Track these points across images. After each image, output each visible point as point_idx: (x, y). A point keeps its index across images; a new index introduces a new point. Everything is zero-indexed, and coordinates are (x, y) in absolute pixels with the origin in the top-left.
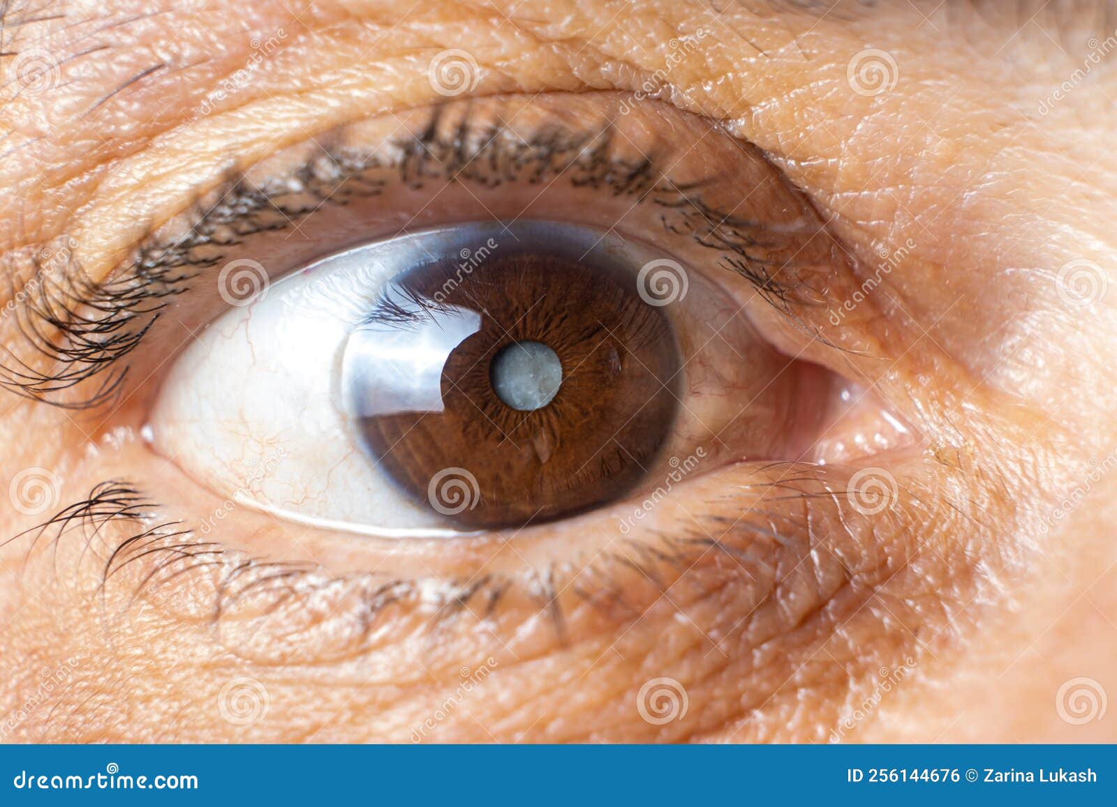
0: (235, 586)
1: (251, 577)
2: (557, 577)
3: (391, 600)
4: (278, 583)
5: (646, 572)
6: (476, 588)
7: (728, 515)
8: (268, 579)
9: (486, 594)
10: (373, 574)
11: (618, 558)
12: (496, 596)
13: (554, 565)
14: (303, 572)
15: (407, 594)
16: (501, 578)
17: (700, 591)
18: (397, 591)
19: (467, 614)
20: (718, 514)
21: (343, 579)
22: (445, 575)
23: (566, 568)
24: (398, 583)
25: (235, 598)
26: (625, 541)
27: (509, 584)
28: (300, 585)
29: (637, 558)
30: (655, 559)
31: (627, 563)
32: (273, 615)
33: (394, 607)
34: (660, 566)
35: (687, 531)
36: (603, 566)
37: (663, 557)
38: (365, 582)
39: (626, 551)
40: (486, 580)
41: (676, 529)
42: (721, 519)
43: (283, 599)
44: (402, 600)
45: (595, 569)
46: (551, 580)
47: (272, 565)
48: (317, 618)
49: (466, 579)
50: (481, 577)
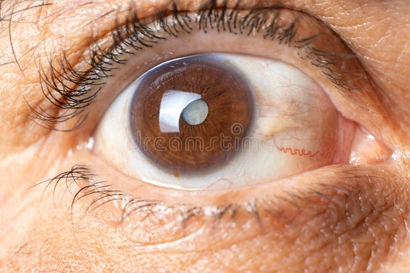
0: (129, 210)
1: (135, 206)
2: (258, 205)
3: (193, 215)
4: (145, 208)
5: (293, 204)
6: (226, 209)
7: (326, 183)
8: (141, 207)
9: (230, 212)
10: (184, 205)
11: (281, 198)
12: (235, 212)
13: (256, 200)
14: (156, 204)
15: (199, 212)
16: (236, 205)
17: (315, 213)
18: (195, 211)
19: (223, 220)
20: (321, 182)
21: (172, 207)
22: (214, 204)
23: (261, 201)
24: (195, 208)
25: (128, 215)
26: (284, 192)
27: (240, 207)
28: (155, 209)
29: (289, 198)
30: (296, 198)
31: (285, 200)
32: (144, 222)
33: (193, 218)
34: (299, 201)
35: (309, 189)
36: (276, 200)
37: (299, 198)
38: (182, 208)
39: (285, 195)
40: (230, 206)
41: (305, 188)
42: (323, 185)
43: (148, 215)
44: (197, 215)
45: (273, 202)
46: (256, 205)
47: (143, 201)
48: (161, 223)
49: (222, 206)
50: (228, 205)
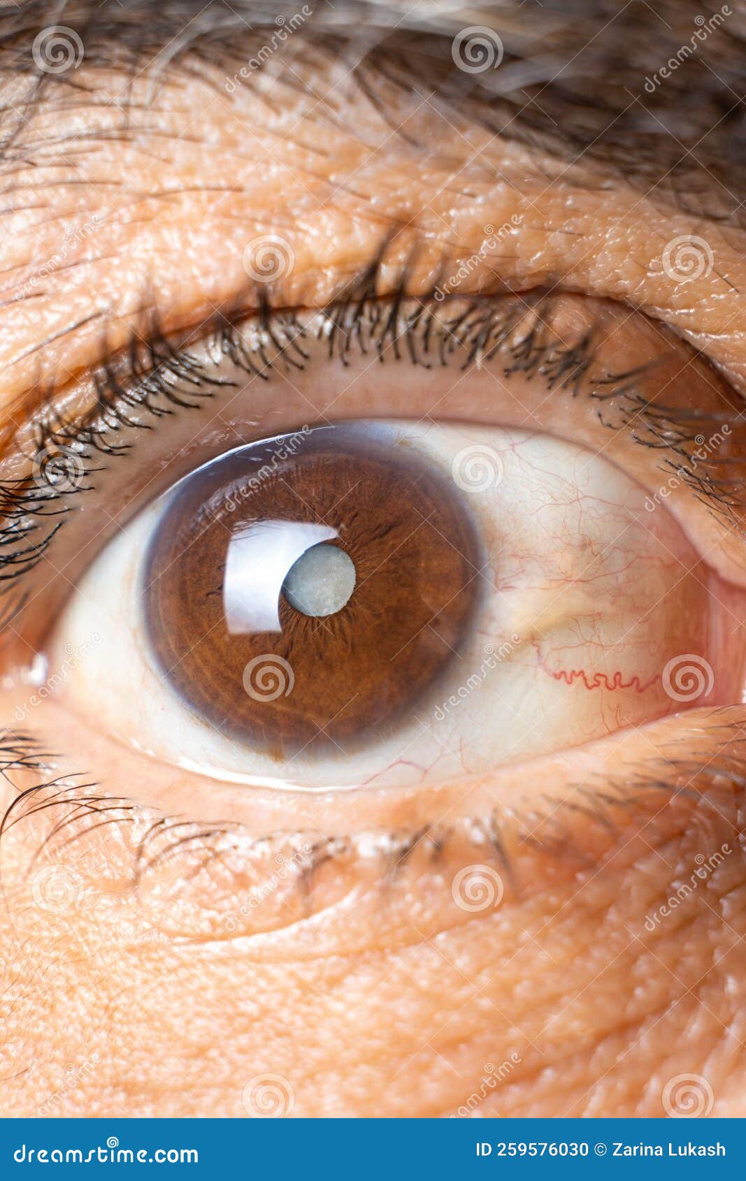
0: (152, 849)
1: (168, 838)
2: (500, 824)
3: (328, 858)
4: (196, 844)
5: (597, 816)
6: (416, 839)
7: (682, 759)
8: (185, 840)
9: (428, 845)
10: (301, 831)
11: (560, 802)
12: (439, 848)
13: (496, 811)
14: (224, 832)
15: (343, 850)
16: (441, 826)
17: (656, 838)
18: (331, 848)
19: (410, 870)
20: (669, 757)
21: (270, 839)
22: (382, 827)
23: (508, 813)
24: (331, 840)
25: (152, 863)
26: (571, 785)
27: (451, 832)
28: (222, 845)
29: (584, 802)
30: (602, 801)
31: (574, 807)
32: (196, 880)
33: (327, 867)
34: (609, 809)
35: (637, 774)
36: (549, 810)
37: (611, 801)
38: (296, 841)
39: (571, 795)
40: (426, 829)
41: (625, 773)
42: (675, 763)
43: (205, 862)
44: (337, 857)
45: (539, 815)
46: (494, 825)
47: (188, 823)
48: (242, 881)
49: (405, 830)
50: (420, 828)
